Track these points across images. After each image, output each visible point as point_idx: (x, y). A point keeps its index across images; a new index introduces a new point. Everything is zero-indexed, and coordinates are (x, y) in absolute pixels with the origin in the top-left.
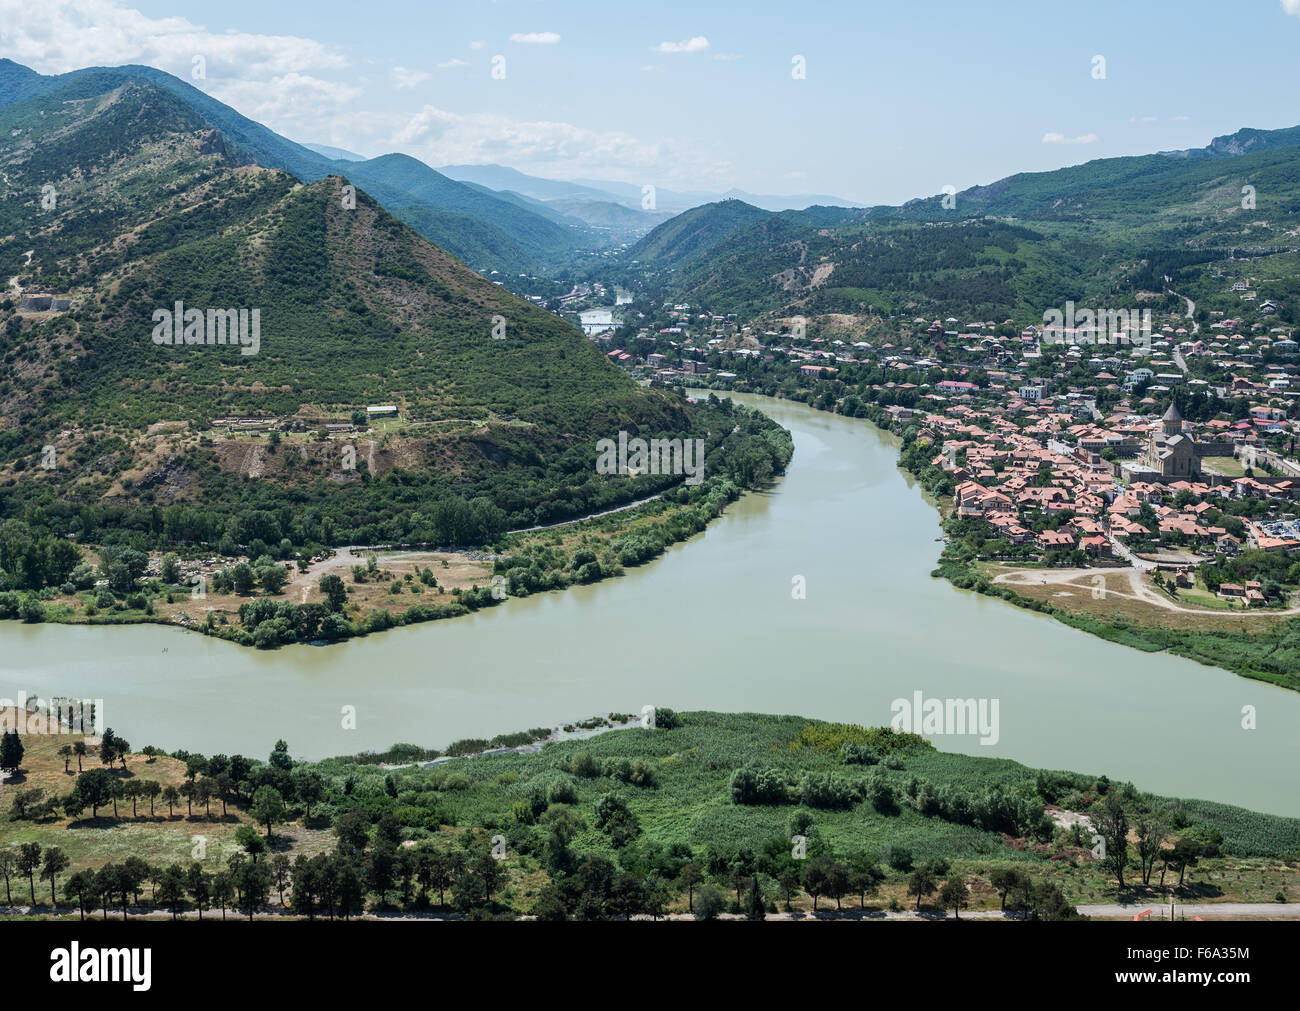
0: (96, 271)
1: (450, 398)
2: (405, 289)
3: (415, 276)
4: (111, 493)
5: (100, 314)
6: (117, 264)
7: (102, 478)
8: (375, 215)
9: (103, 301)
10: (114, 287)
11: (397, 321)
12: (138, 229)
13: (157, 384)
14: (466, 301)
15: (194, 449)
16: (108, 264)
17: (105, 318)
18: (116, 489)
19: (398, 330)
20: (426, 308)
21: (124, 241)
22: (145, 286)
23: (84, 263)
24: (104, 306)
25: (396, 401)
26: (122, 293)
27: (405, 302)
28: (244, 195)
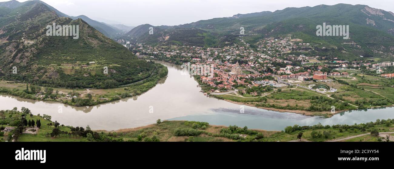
0: (37, 36)
1: (105, 61)
2: (94, 40)
3: (96, 37)
4: (43, 77)
5: (39, 44)
6: (40, 35)
7: (42, 74)
8: (87, 26)
9: (39, 42)
10: (41, 39)
11: (93, 46)
12: (44, 29)
13: (50, 57)
14: (105, 42)
15: (58, 69)
16: (39, 35)
17: (40, 45)
18: (44, 76)
19: (93, 47)
20: (98, 43)
21: (41, 31)
22: (47, 39)
23: (35, 35)
24: (39, 43)
25: (94, 61)
26: (42, 40)
27: (94, 42)
28: (62, 22)
